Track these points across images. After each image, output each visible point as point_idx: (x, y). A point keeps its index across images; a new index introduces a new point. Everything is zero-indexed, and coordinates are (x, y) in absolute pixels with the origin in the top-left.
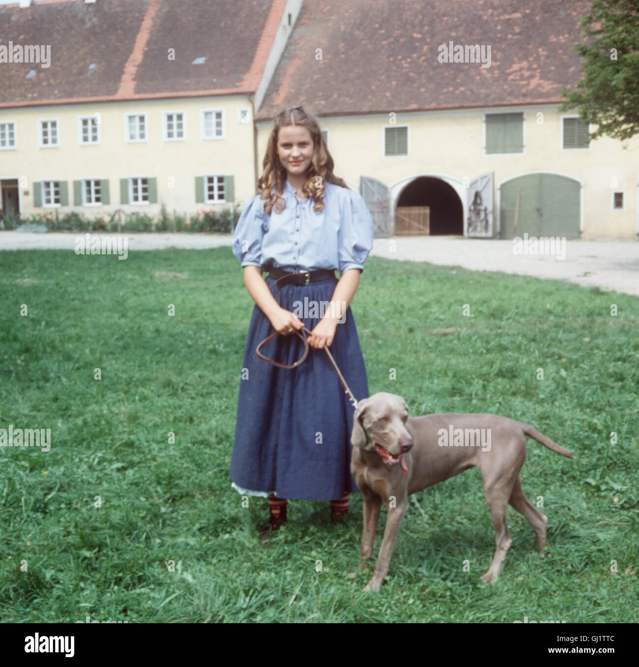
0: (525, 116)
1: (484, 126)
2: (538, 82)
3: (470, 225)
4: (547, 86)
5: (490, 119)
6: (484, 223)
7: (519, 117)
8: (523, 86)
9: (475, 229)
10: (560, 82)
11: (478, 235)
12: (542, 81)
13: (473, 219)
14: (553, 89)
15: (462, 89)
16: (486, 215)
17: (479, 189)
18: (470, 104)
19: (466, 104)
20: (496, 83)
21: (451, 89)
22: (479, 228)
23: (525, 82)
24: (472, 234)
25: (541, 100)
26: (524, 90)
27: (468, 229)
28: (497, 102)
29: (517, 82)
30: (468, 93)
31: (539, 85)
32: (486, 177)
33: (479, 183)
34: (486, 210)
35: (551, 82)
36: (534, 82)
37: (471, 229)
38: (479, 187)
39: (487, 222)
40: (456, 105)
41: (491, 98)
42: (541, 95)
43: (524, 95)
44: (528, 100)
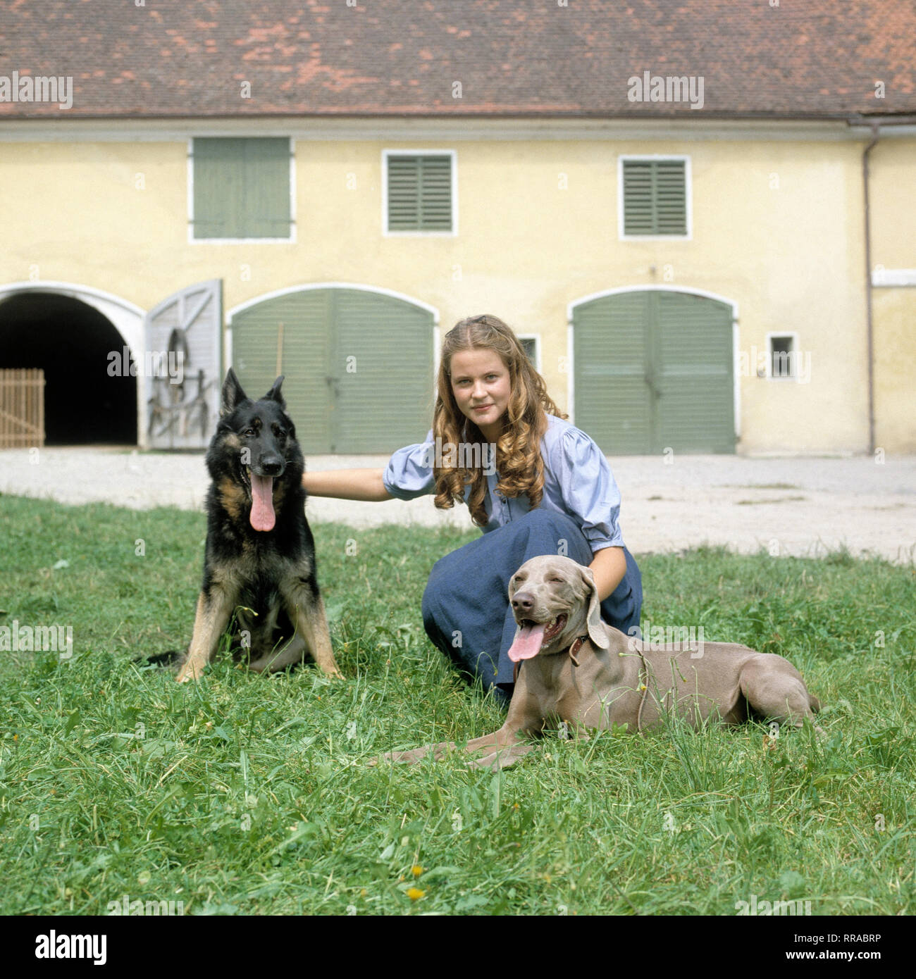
0: (293, 147)
1: (190, 165)
2: (319, 69)
3: (155, 417)
4: (342, 80)
5: (205, 148)
6: (196, 413)
7: (279, 148)
8: (284, 77)
9: (171, 428)
10: (372, 74)
11: (179, 443)
12: (327, 69)
13: (166, 401)
14: (360, 86)
15: (128, 75)
16: (201, 391)
17: (183, 324)
18: (155, 109)
19: (146, 109)
20: (212, 68)
21: (100, 74)
22: (181, 426)
23: (285, 69)
24: (164, 442)
25: (334, 110)
26: (287, 85)
27: (150, 430)
28: (223, 109)
29: (267, 68)
30: (146, 85)
31: (323, 77)
32: (202, 292)
33: (181, 308)
34: (201, 377)
35: (351, 72)
36: (309, 70)
37: (158, 429)
38: (181, 319)
39: (205, 408)
40: (117, 110)
41: (207, 98)
42: (333, 98)
43: (290, 97)
44: (303, 107)
